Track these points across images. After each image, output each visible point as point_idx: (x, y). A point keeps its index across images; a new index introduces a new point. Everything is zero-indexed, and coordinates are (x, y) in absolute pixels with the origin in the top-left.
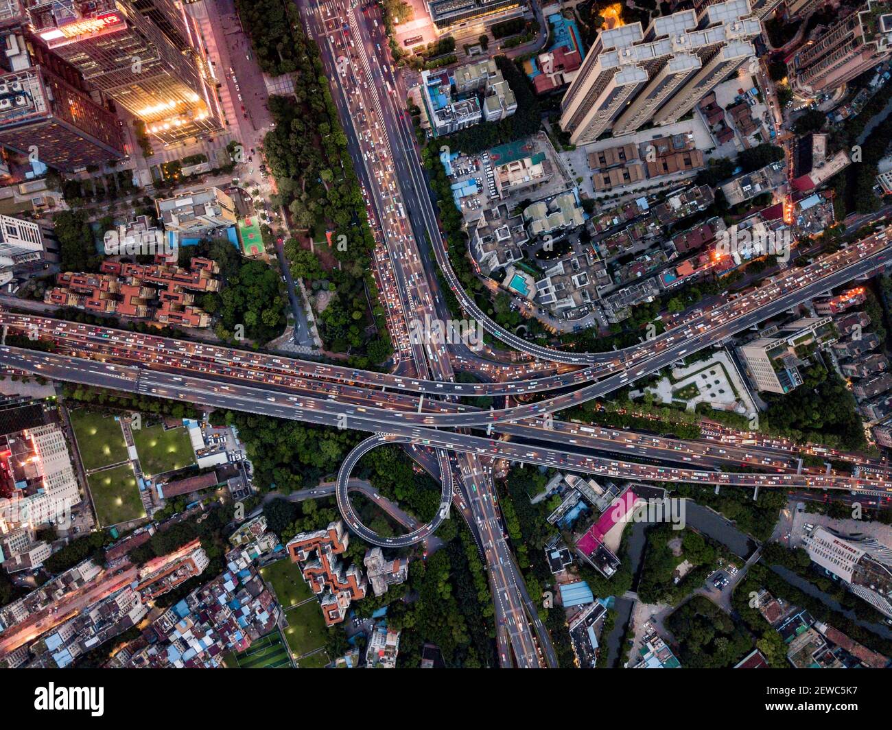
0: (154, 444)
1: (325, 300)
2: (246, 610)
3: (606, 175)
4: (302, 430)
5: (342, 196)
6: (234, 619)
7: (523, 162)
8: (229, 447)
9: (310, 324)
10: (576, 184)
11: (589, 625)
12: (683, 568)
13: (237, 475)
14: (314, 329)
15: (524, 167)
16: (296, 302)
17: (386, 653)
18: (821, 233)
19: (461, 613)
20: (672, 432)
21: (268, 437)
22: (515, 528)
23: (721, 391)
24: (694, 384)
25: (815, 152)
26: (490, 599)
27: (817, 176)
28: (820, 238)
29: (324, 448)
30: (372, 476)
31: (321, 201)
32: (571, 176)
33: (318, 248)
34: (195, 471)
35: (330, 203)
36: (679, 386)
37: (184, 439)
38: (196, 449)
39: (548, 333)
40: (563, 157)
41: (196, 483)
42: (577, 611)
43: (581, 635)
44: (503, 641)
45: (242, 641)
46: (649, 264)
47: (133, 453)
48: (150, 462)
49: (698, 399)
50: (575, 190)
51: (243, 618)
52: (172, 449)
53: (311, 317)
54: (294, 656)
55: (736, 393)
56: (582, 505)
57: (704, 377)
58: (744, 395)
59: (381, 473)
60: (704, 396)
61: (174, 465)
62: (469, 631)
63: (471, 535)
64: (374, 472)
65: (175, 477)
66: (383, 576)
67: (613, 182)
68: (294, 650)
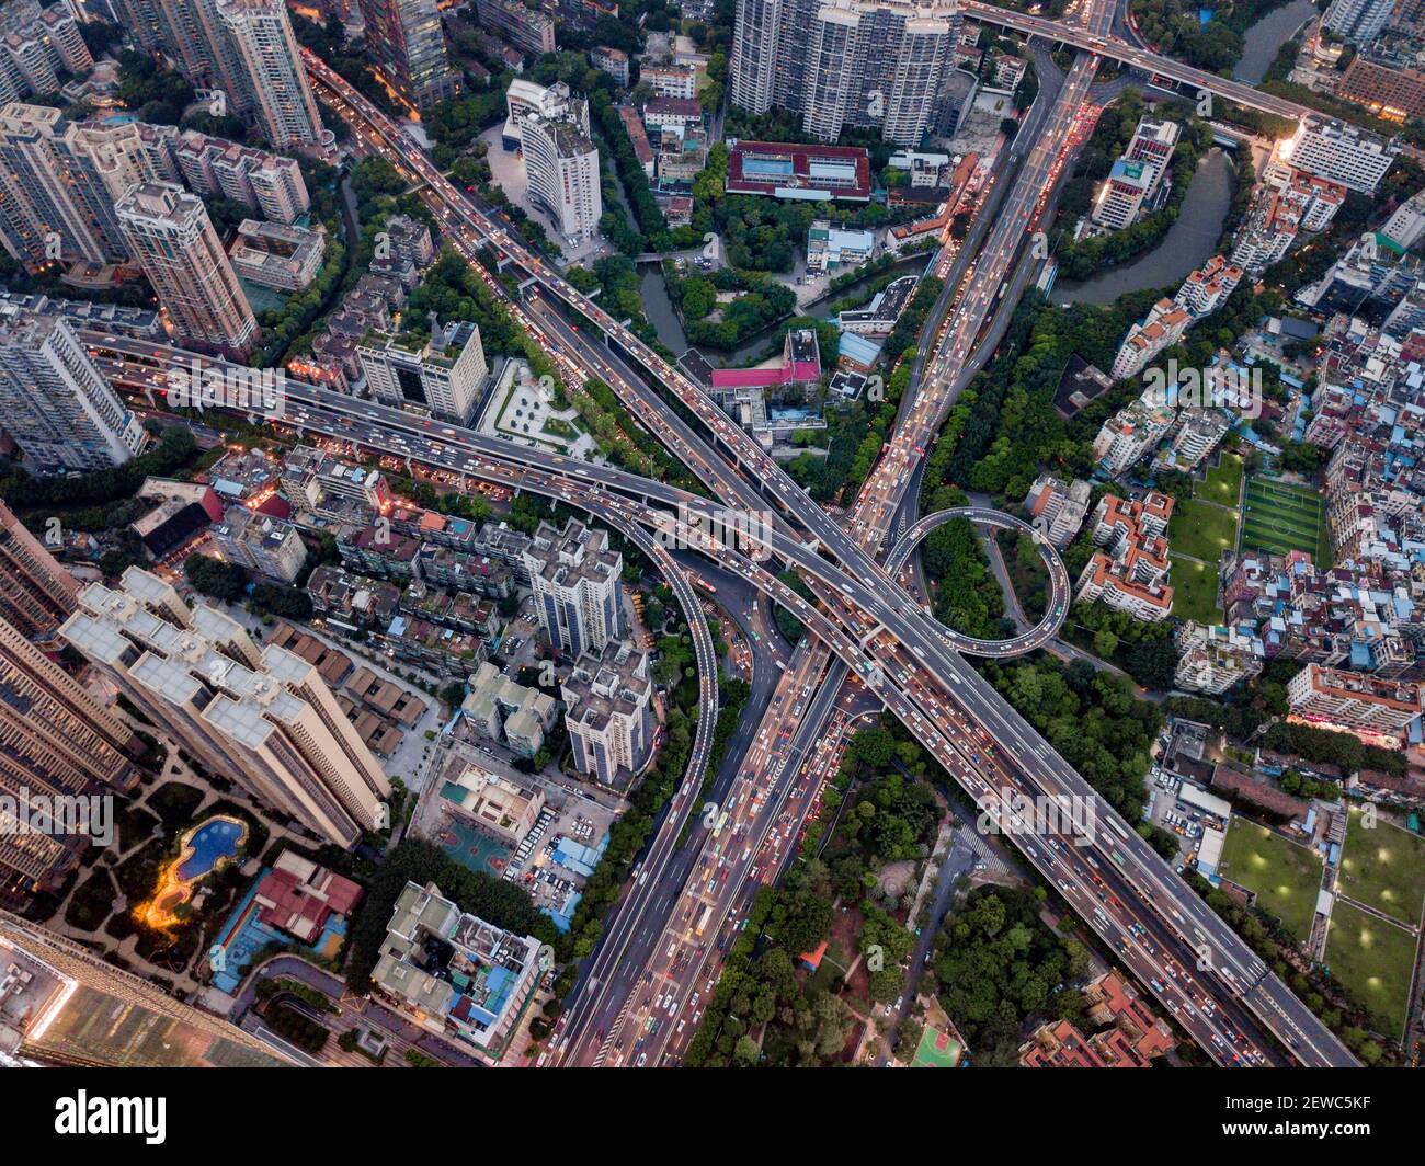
0: (1284, 890)
1: (893, 879)
2: (1271, 590)
3: (395, 712)
4: (1050, 731)
5: (752, 997)
6: (1293, 592)
7: (476, 810)
8: (1171, 802)
9: (939, 861)
10: (438, 738)
11: (870, 314)
12: (726, 298)
13: (1182, 758)
14: (939, 850)
15: (481, 800)
16: (935, 911)
17: (1121, 427)
18: (256, 451)
19: (1000, 417)
20: (612, 403)
21: (1107, 758)
22: (872, 442)
23: (524, 402)
24: (545, 430)
25: (165, 519)
26: (958, 403)
27: (192, 494)
28: (263, 447)
29: (1038, 689)
30: (995, 614)
31: (787, 1016)
32: (433, 752)
33: (845, 960)
34: (1245, 808)
35: (779, 1003)
36: (561, 441)
37: (1232, 859)
38: (1222, 835)
39: (644, 601)
40: (416, 785)
41: (1249, 791)
42: (871, 336)
43: (886, 312)
44: (976, 364)
45: (1299, 560)
46: (462, 562)
47: (1325, 902)
48: (1304, 870)
49: (555, 415)
50: (448, 729)
51: (1280, 586)
52: (1259, 861)
53: (931, 870)
54: (1237, 516)
55: (512, 391)
56: (775, 414)
57: (526, 428)
58: (506, 383)
59: (984, 608)
60: (546, 412)
61: (1269, 839)
62: (1006, 395)
63: (926, 476)
64: (992, 616)
65: (1276, 819)
66: (1067, 497)
67: (396, 696)
68: (1233, 523)
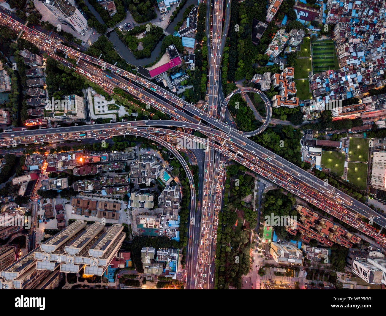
0: (337, 165)
1: (248, 198)
2: (324, 85)
3: (114, 208)
4: (275, 150)
5: (225, 238)
6: (330, 84)
7: (147, 227)
8: (307, 153)
9: (257, 191)
10: (127, 209)
11: (188, 28)
12: (140, 37)
13: (308, 141)
14: (256, 188)
15: (147, 224)
16: (259, 202)
17: (275, 48)
18: (34, 153)
19: (238, 52)
20: (125, 94)
21: (290, 152)
22: (204, 78)
23: (99, 103)
24: (109, 110)
25: (25, 189)
26: (224, 53)
27: (28, 178)
28: (35, 151)
29: (269, 139)
30: (254, 121)
31: (234, 239)
32: (129, 213)
33: (242, 220)
34: (324, 148)
35: (231, 237)
36: (115, 111)
37: (323, 162)
38: (320, 157)
40: (129, 222)
41: (326, 143)
42: (190, 35)
43: (192, 25)
44: (225, 34)
45: (330, 74)
46: (110, 167)
47: (346, 164)
48: (341, 158)
49: (109, 103)
50: (129, 206)
51: (326, 82)
52: (330, 160)
53: (255, 193)
54: (311, 59)
55: (93, 100)
56: (173, 77)
57: (103, 111)
58: (90, 98)
59: (250, 121)
60: (106, 103)
61: (332, 154)
62: (237, 43)
63: (222, 82)
64: (252, 122)
65: (333, 149)
66: (265, 79)
67: (112, 205)
68: (310, 62)
